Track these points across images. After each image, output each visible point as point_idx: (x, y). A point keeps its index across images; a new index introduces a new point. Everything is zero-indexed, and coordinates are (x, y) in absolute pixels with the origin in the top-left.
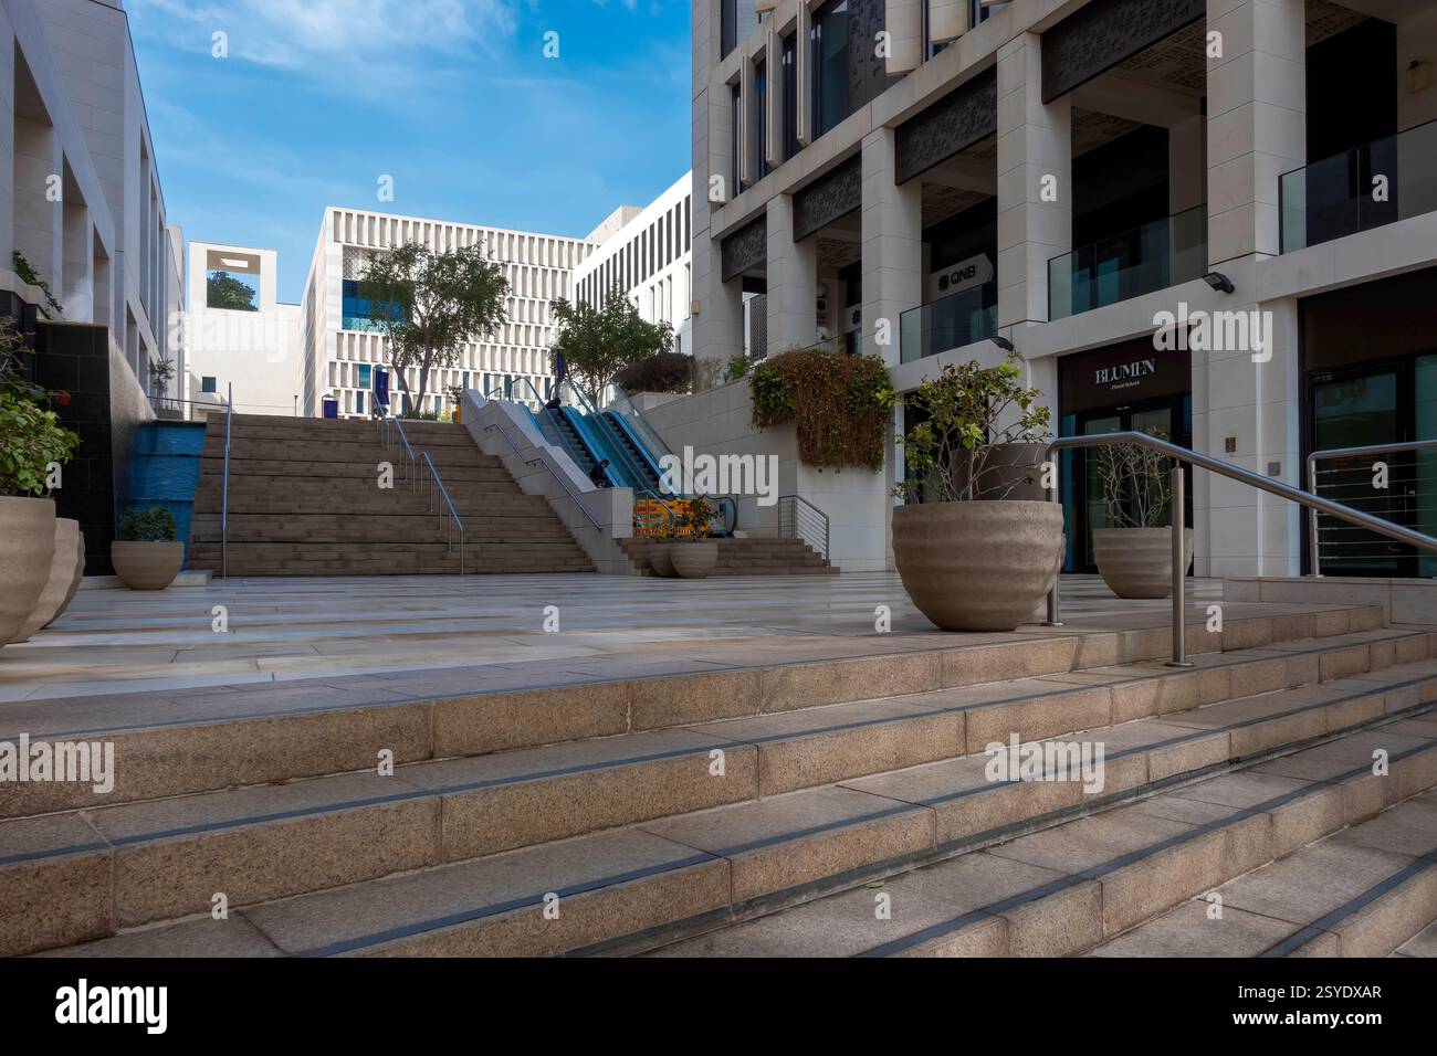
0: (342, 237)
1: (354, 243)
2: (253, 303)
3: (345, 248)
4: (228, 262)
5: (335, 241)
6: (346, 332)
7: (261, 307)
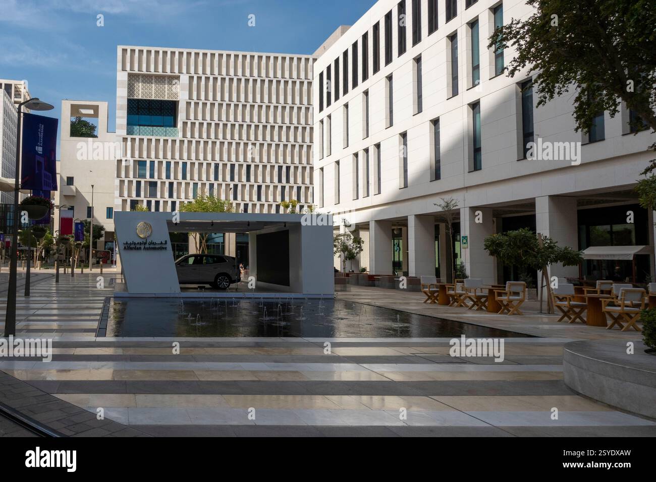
0: (128, 68)
1: (136, 71)
2: (95, 134)
3: (130, 75)
4: (84, 111)
5: (123, 70)
6: (129, 137)
7: (98, 136)
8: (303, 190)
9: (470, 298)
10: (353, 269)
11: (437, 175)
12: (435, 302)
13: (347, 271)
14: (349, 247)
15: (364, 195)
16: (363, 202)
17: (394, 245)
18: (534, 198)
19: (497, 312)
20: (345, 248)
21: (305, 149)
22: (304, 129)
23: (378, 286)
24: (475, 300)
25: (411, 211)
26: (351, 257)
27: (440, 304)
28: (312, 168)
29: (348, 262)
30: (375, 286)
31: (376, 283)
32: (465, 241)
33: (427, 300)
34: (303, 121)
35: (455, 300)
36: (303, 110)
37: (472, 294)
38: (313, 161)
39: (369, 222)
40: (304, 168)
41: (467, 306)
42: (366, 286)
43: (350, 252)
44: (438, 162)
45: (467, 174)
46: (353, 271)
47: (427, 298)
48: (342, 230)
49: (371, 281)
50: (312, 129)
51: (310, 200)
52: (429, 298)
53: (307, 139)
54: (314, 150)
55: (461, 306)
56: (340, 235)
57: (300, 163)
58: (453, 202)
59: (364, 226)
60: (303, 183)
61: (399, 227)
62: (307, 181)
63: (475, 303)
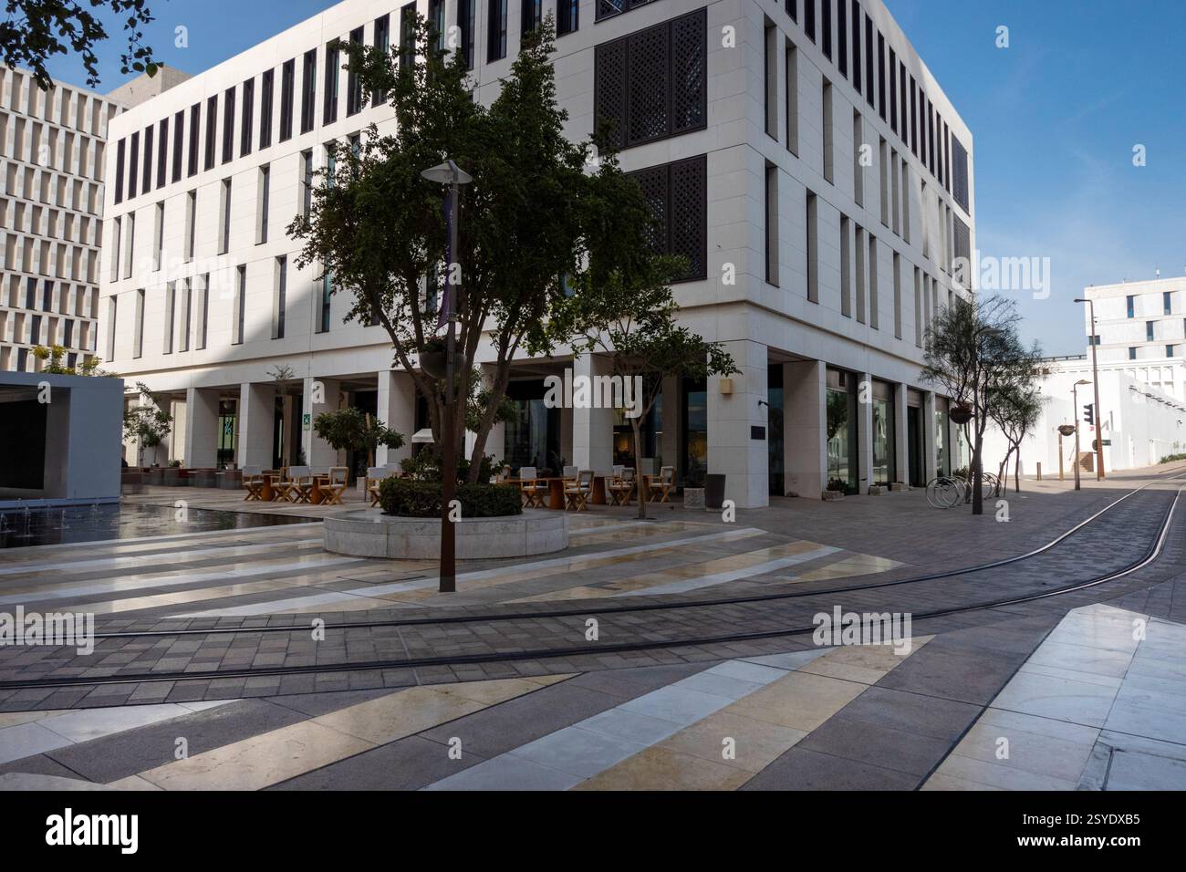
8: (76, 327)
9: (294, 489)
10: (158, 461)
11: (280, 333)
12: (258, 499)
13: (146, 465)
14: (151, 427)
15: (181, 348)
16: (177, 359)
17: (224, 425)
18: (377, 373)
19: (318, 503)
20: (144, 429)
21: (84, 255)
22: (85, 220)
23: (193, 485)
24: (300, 491)
25: (245, 377)
26: (153, 441)
27: (264, 500)
28: (96, 291)
29: (149, 451)
30: (188, 486)
31: (190, 480)
32: (307, 421)
33: (248, 497)
34: (83, 206)
35: (281, 494)
36: (85, 187)
37: (296, 484)
38: (98, 279)
39: (185, 390)
40: (81, 289)
41: (291, 499)
42: (174, 486)
43: (151, 434)
44: (282, 313)
45: (313, 335)
46: (157, 465)
47: (249, 493)
48: (143, 401)
49: (181, 477)
50: (99, 223)
51: (89, 345)
52: (252, 493)
53: (91, 239)
54: (102, 261)
55: (287, 500)
56: (138, 409)
57: (74, 278)
58: (289, 372)
59: (180, 395)
60: (78, 313)
61: (231, 399)
62: (86, 311)
63: (300, 496)
